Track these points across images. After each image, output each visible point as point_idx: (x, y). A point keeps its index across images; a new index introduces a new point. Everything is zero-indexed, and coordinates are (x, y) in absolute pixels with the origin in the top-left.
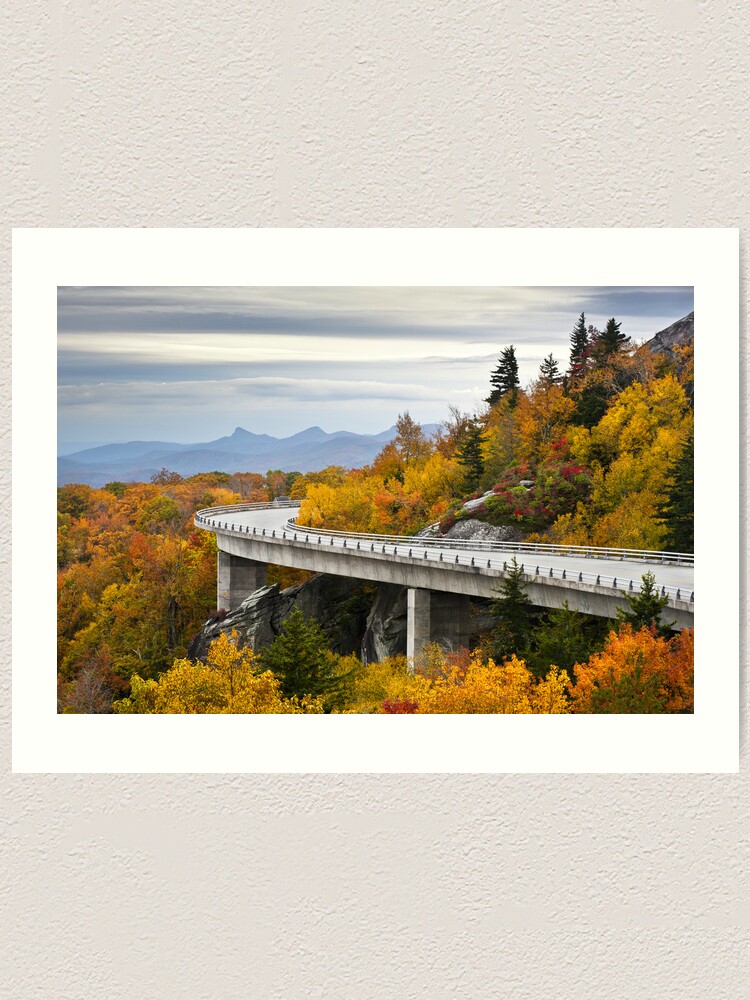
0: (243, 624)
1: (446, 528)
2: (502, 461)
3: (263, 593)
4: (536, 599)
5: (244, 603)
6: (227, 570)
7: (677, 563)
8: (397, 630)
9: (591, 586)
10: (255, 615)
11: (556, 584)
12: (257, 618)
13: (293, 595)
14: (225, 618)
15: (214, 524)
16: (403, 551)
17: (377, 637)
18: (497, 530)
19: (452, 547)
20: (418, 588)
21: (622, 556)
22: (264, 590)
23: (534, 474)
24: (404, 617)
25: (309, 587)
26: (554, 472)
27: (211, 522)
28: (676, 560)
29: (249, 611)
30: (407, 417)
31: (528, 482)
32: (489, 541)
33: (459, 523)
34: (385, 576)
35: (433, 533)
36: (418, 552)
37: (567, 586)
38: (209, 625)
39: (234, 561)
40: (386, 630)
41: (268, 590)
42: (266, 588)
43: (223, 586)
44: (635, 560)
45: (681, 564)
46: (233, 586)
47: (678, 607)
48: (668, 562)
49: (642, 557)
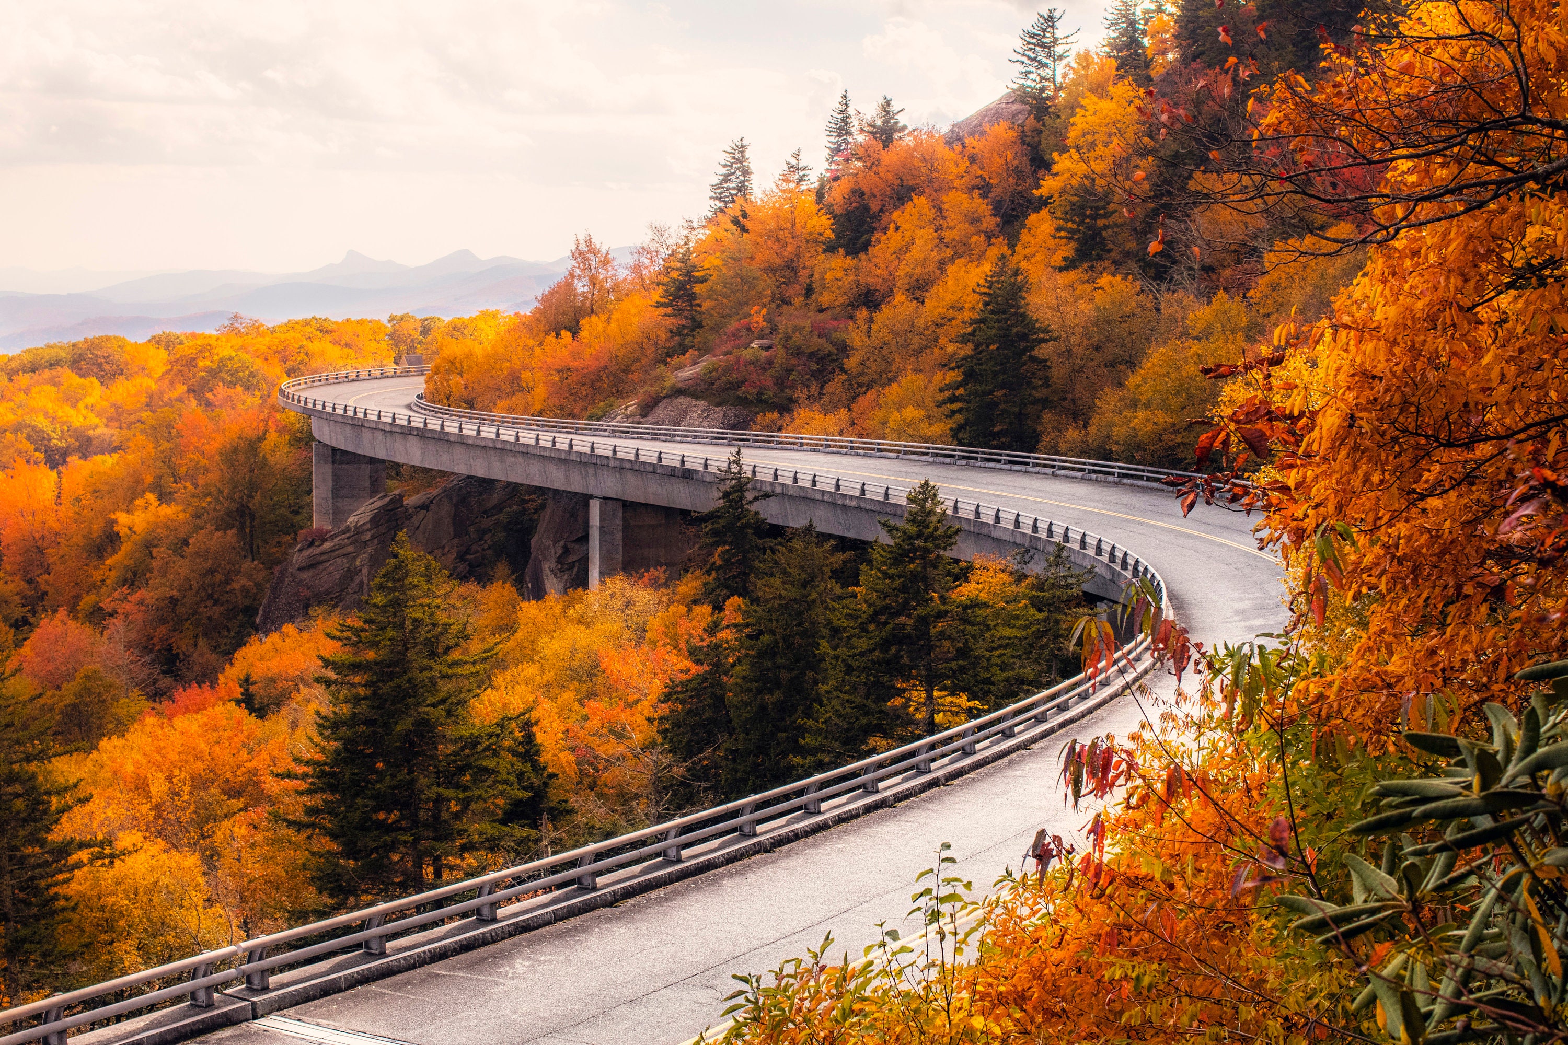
0: (350, 549)
1: (646, 409)
2: (727, 311)
3: (379, 504)
4: (770, 512)
5: (350, 520)
6: (328, 468)
7: (978, 464)
8: (576, 558)
9: (851, 497)
10: (368, 536)
11: (802, 494)
12: (373, 538)
13: (424, 507)
14: (324, 541)
15: (306, 403)
16: (582, 443)
17: (546, 567)
18: (719, 412)
19: (655, 437)
20: (605, 498)
21: (899, 451)
22: (381, 498)
23: (774, 330)
24: (585, 538)
25: (447, 493)
26: (804, 328)
27: (303, 399)
28: (976, 459)
29: (359, 530)
30: (589, 241)
31: (765, 342)
32: (708, 430)
33: (666, 401)
34: (556, 479)
35: (627, 417)
36: (604, 445)
37: (818, 497)
38: (300, 550)
39: (338, 456)
40: (559, 560)
41: (387, 500)
42: (385, 496)
43: (320, 493)
44: (917, 457)
45: (983, 464)
46: (336, 492)
47: (976, 530)
48: (964, 462)
49: (927, 454)
